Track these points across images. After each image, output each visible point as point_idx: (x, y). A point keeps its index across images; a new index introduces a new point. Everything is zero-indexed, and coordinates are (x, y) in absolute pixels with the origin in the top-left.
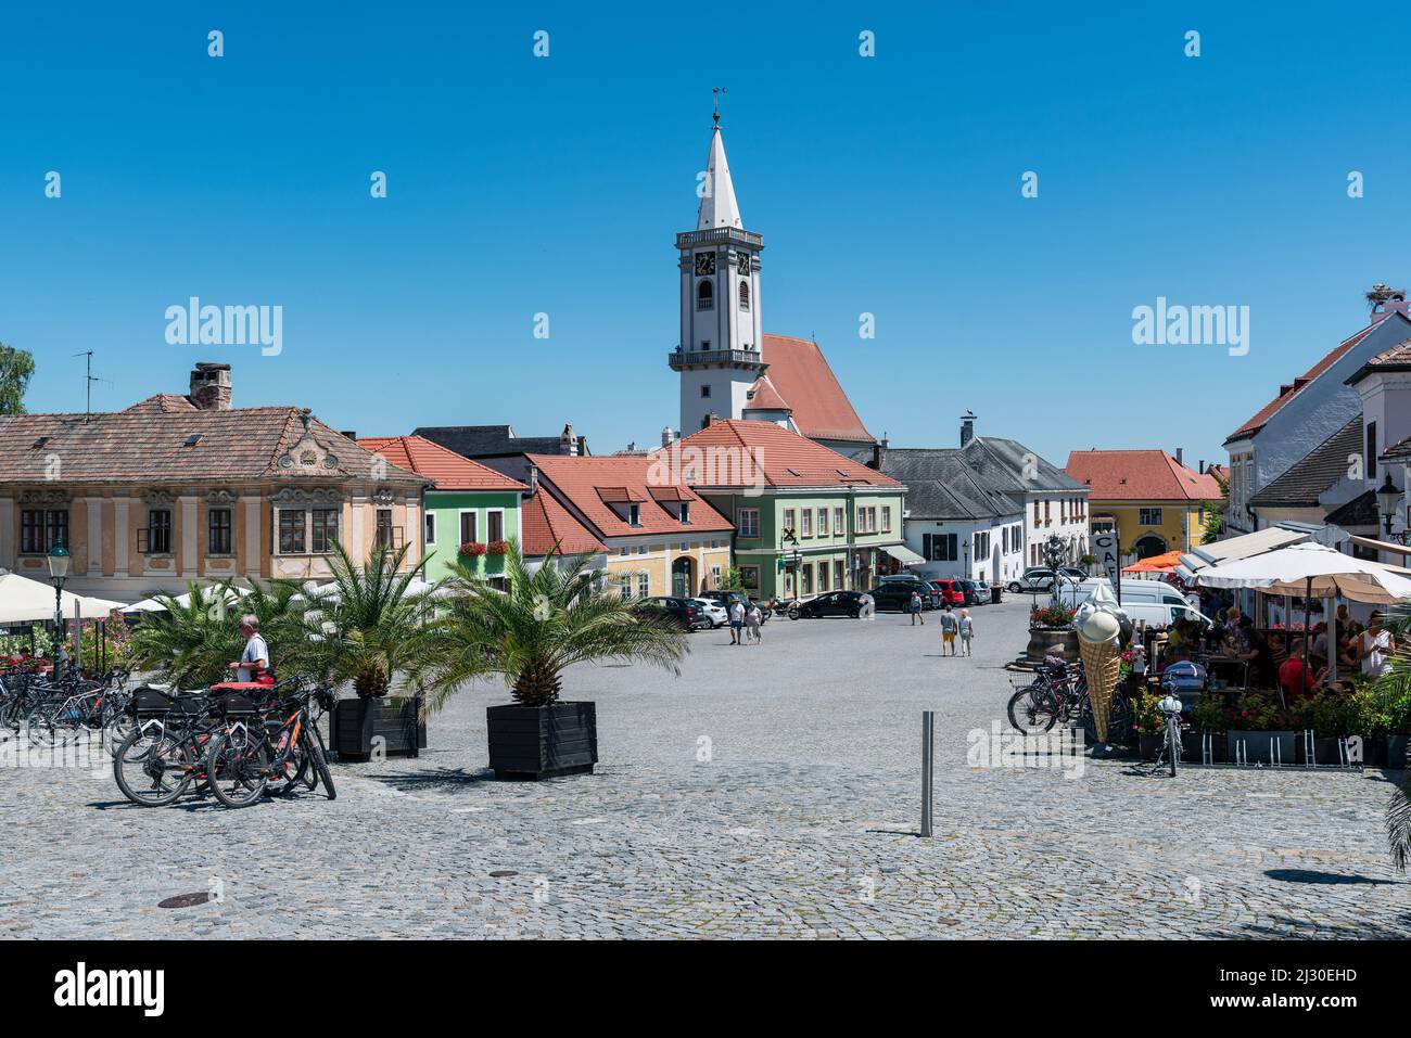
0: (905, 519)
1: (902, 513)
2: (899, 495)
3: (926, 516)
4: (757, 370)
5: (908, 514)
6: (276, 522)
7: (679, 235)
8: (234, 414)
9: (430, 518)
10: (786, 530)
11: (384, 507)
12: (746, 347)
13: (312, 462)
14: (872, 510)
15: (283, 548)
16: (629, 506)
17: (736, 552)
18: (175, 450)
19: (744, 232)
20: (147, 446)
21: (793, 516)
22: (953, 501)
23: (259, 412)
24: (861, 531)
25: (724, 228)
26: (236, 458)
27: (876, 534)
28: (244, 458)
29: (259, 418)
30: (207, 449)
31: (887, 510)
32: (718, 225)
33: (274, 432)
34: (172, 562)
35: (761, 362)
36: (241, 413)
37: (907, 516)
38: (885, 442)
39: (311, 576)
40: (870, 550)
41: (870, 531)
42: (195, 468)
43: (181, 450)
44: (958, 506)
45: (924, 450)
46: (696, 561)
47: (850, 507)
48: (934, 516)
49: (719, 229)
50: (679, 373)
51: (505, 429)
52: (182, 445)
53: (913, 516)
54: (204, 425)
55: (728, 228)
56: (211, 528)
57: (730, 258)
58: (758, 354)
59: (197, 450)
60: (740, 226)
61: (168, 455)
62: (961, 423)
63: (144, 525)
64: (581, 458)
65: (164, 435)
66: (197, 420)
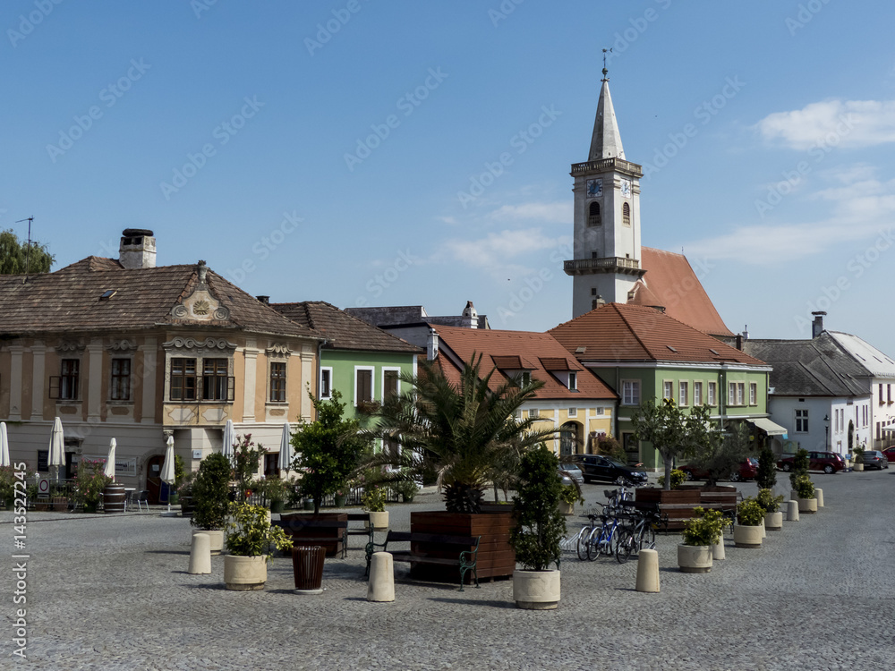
0: (770, 395)
1: (767, 390)
2: (766, 372)
3: (788, 393)
4: (638, 274)
5: (772, 391)
6: (168, 370)
7: (574, 166)
8: (148, 272)
9: (326, 373)
10: (665, 400)
11: (277, 360)
12: (627, 255)
13: (204, 312)
14: (742, 385)
15: (174, 395)
16: (522, 373)
17: (619, 419)
18: (90, 304)
19: (626, 162)
20: (69, 301)
21: (671, 387)
22: (814, 380)
23: (169, 270)
24: (731, 404)
25: (611, 159)
26: (139, 311)
27: (745, 407)
28: (147, 310)
29: (168, 275)
30: (117, 303)
31: (754, 386)
32: (605, 156)
33: (178, 286)
34: (79, 407)
35: (640, 268)
36: (153, 271)
37: (771, 392)
38: (745, 333)
39: (199, 424)
40: (739, 421)
41: (740, 404)
42: (103, 319)
43: (96, 304)
44: (818, 384)
45: (780, 341)
46: (582, 425)
47: (722, 381)
48: (797, 393)
49: (606, 160)
50: (572, 277)
51: (418, 309)
52: (97, 299)
53: (777, 393)
54: (120, 282)
55: (613, 159)
56: (113, 376)
57: (615, 182)
58: (637, 262)
59: (110, 303)
60: (623, 158)
61: (83, 308)
62: (813, 318)
63: (57, 373)
64: (481, 331)
65: (86, 291)
66: (115, 278)
